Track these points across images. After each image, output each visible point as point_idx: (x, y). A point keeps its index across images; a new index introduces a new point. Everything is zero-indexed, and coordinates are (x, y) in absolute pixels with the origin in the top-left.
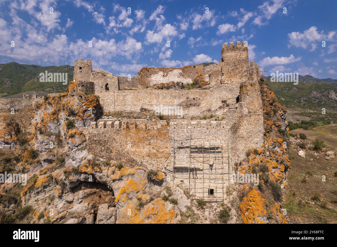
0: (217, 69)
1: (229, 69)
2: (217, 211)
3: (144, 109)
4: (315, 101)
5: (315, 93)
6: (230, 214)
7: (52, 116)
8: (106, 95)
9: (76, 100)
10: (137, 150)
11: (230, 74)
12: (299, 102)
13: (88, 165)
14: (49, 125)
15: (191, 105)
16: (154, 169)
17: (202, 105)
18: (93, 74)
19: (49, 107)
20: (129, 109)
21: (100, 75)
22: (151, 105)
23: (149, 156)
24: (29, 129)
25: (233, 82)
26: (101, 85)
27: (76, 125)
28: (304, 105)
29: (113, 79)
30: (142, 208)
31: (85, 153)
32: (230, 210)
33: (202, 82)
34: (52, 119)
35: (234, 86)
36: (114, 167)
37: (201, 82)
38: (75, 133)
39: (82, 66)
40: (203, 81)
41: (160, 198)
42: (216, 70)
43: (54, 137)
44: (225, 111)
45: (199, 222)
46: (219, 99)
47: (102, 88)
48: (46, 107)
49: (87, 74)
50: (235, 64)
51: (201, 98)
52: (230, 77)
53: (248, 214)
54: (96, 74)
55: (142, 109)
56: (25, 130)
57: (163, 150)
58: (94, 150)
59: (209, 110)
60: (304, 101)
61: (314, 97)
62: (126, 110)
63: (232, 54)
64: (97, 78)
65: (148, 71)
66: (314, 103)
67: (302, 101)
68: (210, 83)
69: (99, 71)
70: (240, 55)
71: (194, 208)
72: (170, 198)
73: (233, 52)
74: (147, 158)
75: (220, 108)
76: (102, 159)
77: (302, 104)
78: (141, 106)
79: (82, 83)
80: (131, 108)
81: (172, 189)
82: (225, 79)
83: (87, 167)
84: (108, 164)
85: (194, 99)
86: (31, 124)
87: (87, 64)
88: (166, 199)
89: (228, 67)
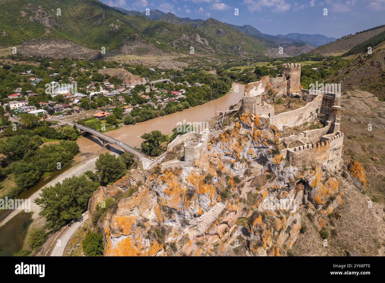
4: (185, 44)
5: (184, 35)
12: (172, 45)
28: (176, 48)
58: (297, 164)
60: (176, 44)
61: (184, 40)
66: (185, 47)
67: (174, 44)
68: (278, 92)
77: (175, 47)
82: (292, 91)
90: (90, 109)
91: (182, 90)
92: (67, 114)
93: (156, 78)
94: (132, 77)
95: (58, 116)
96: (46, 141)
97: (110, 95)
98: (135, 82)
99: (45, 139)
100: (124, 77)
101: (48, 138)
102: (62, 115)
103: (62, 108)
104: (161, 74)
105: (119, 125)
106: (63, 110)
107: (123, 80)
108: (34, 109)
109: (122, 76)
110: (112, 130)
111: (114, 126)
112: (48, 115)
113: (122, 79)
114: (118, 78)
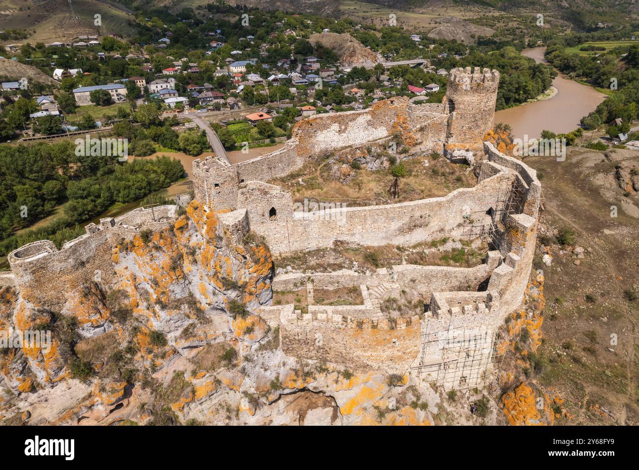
0: (439, 120)
1: (463, 127)
2: (470, 400)
3: (340, 241)
6: (489, 406)
7: (172, 273)
8: (272, 227)
9: (232, 260)
10: (374, 354)
11: (465, 135)
13: (295, 378)
14: (171, 288)
15: (415, 226)
16: (398, 373)
17: (432, 224)
18: (243, 193)
19: (158, 254)
20: (314, 244)
21: (257, 193)
22: (352, 235)
23: (391, 360)
24: (116, 283)
25: (485, 186)
26: (261, 212)
27: (249, 309)
29: (284, 199)
30: (383, 419)
31: (280, 356)
32: (488, 401)
33: (408, 140)
34: (174, 277)
35: (486, 194)
36: (335, 374)
37: (406, 139)
38: (253, 324)
39: (219, 181)
40: (409, 138)
41: (407, 406)
42: (437, 122)
43: (187, 307)
44: (465, 231)
45: (455, 423)
46: (459, 213)
47: (263, 216)
48: (152, 255)
49: (231, 195)
50: (475, 117)
51: (431, 215)
52: (463, 142)
53: (515, 414)
54: (248, 192)
55: (336, 243)
56: (110, 288)
57: (411, 350)
58: (297, 351)
59: (442, 230)
62: (310, 246)
63: (474, 98)
64: (253, 200)
65: (311, 125)
68: (422, 142)
69: (254, 187)
70: (487, 102)
71: (445, 405)
72: (420, 402)
73: (476, 95)
74: (388, 363)
75: (459, 225)
76: (310, 361)
78: (335, 237)
79: (236, 227)
80: (317, 243)
81: (417, 388)
82: (455, 146)
83: (295, 381)
84: (322, 370)
85: (421, 217)
86: (115, 273)
87: (229, 176)
88: (414, 405)
89: (462, 122)
90: (254, 105)
91: (433, 85)
92: (214, 110)
93: (410, 55)
94: (358, 51)
95: (199, 111)
96: (160, 151)
97: (301, 83)
98: (360, 61)
99: (159, 147)
100: (344, 49)
101: (164, 146)
102: (205, 110)
103: (211, 97)
104: (428, 47)
105: (277, 139)
106: (211, 101)
107: (340, 56)
108: (174, 95)
109: (341, 49)
110: (262, 146)
111: (267, 141)
112: (187, 107)
113: (339, 53)
114: (334, 51)
